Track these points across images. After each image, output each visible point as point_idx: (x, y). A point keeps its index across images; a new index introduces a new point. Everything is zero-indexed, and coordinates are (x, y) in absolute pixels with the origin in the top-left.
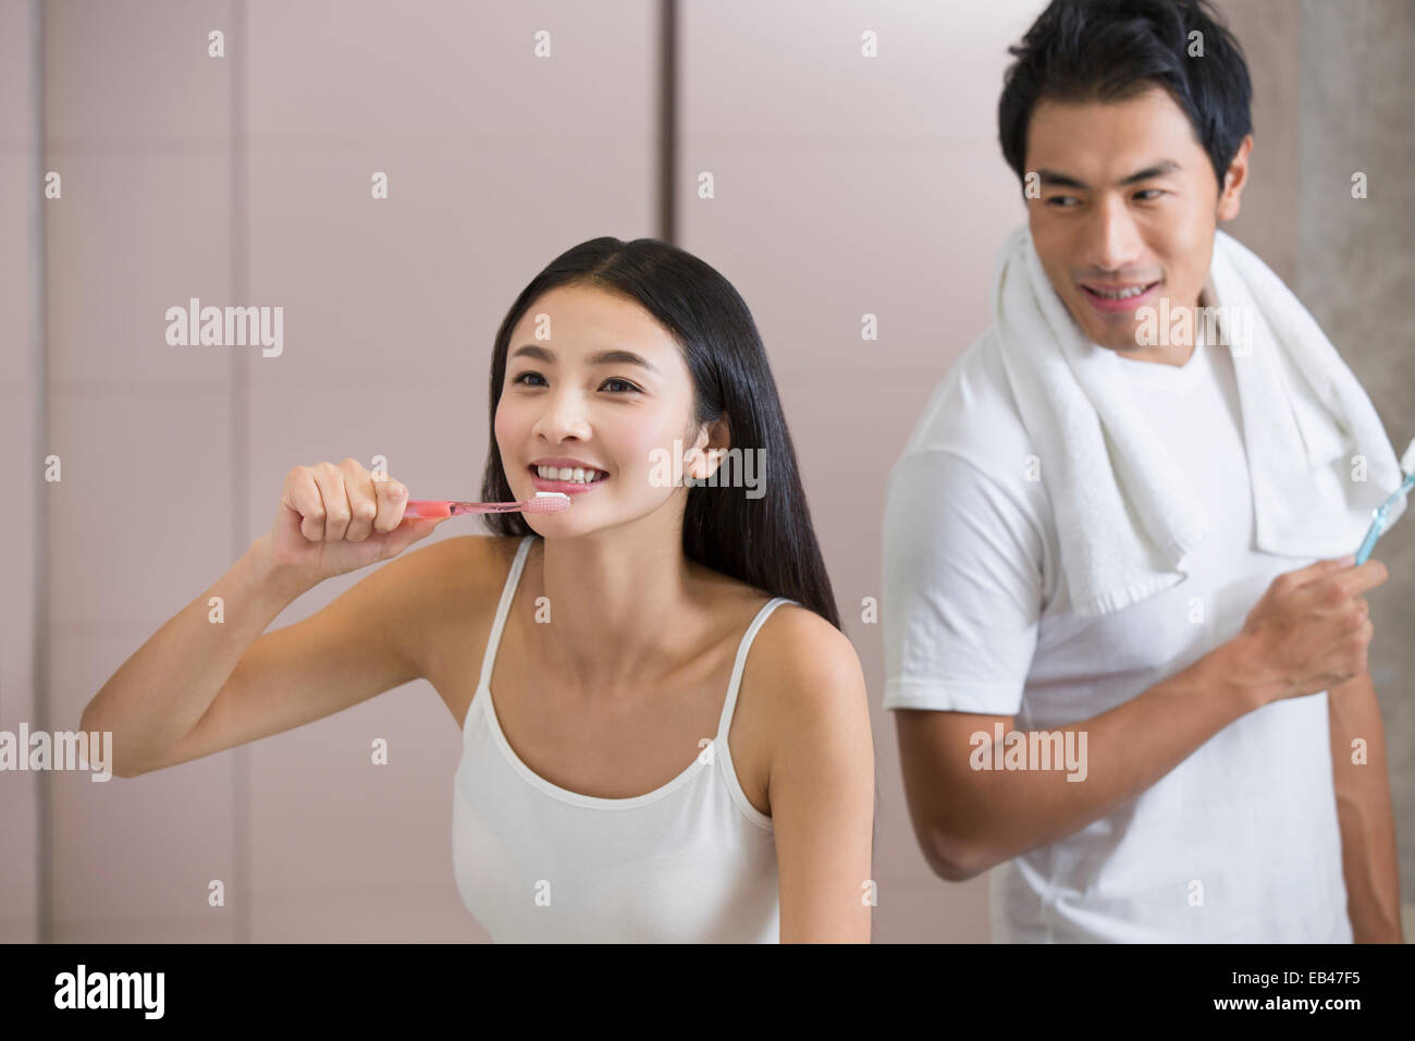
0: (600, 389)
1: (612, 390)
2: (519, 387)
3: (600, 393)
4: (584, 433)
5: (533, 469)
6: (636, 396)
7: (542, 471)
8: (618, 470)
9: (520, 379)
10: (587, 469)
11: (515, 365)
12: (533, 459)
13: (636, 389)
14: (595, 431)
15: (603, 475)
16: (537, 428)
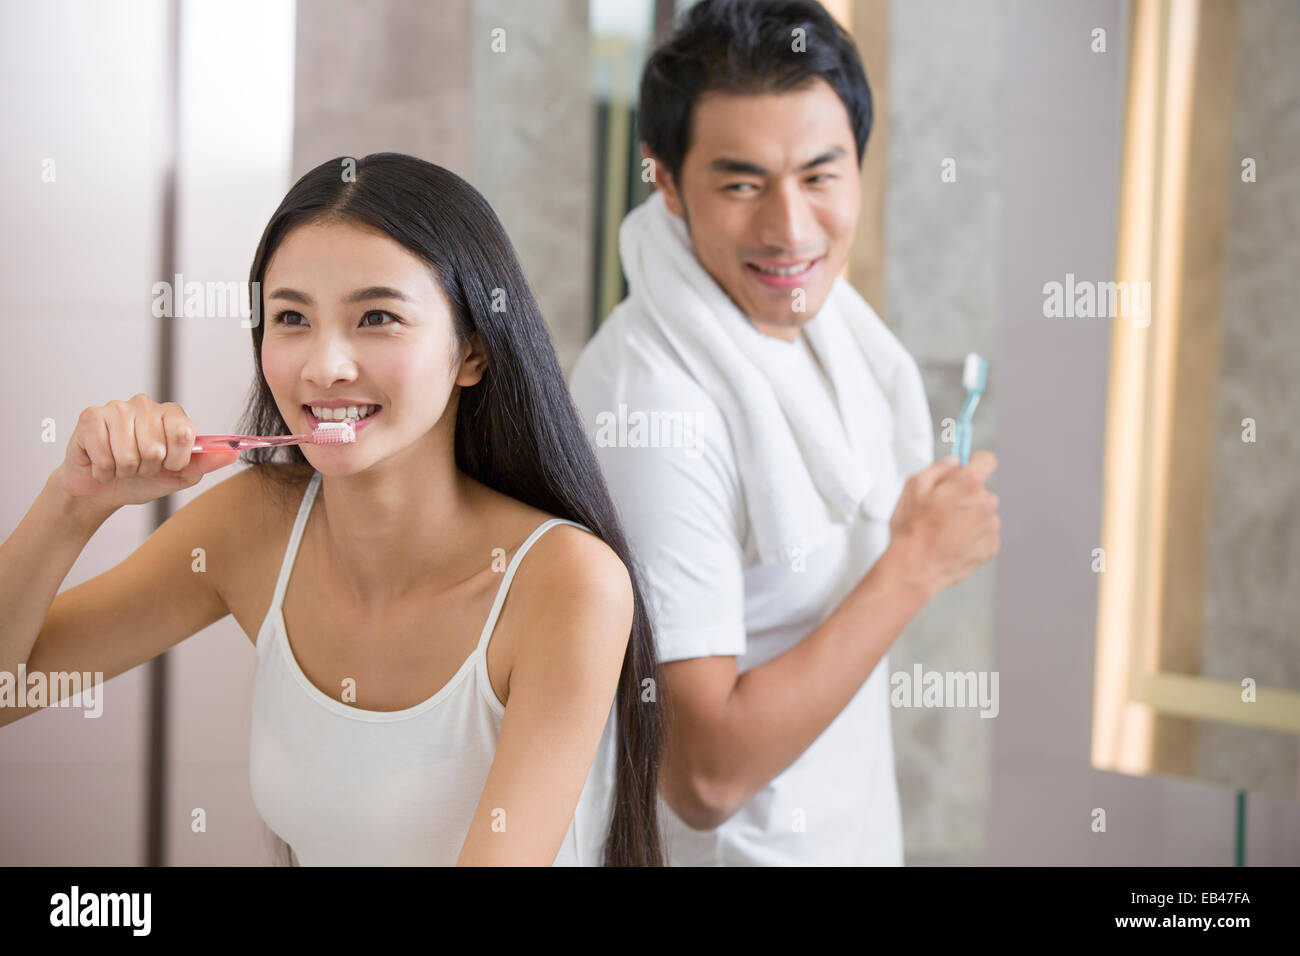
0: (361, 324)
1: (371, 324)
2: (281, 327)
3: (362, 329)
4: (351, 374)
5: (307, 409)
6: (396, 326)
7: (317, 411)
8: (389, 401)
9: (281, 317)
10: (359, 406)
11: (273, 306)
12: (307, 400)
13: (395, 318)
14: (360, 369)
15: (375, 410)
16: (305, 374)
